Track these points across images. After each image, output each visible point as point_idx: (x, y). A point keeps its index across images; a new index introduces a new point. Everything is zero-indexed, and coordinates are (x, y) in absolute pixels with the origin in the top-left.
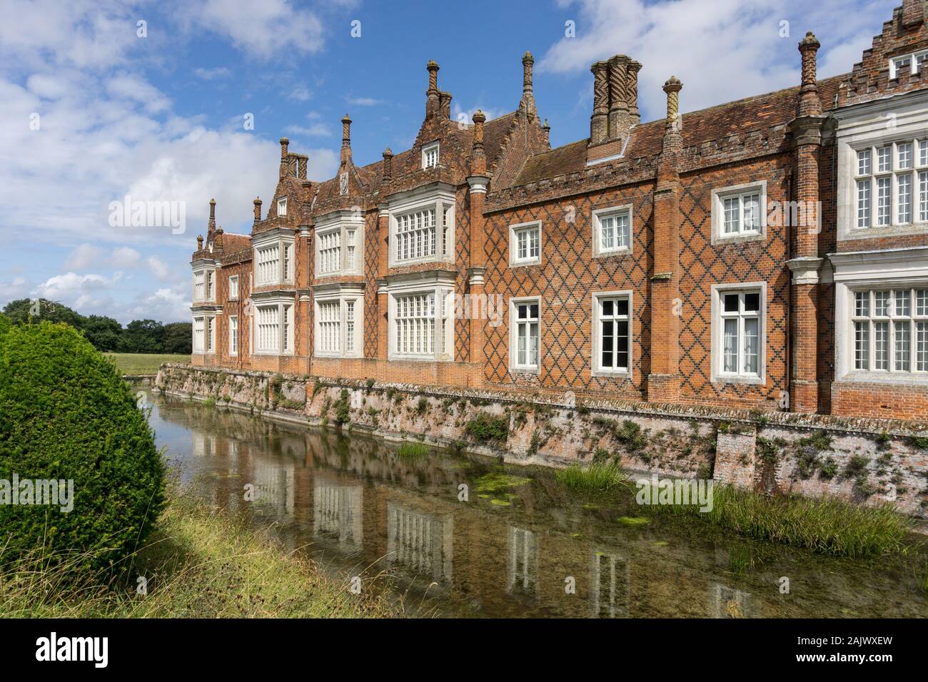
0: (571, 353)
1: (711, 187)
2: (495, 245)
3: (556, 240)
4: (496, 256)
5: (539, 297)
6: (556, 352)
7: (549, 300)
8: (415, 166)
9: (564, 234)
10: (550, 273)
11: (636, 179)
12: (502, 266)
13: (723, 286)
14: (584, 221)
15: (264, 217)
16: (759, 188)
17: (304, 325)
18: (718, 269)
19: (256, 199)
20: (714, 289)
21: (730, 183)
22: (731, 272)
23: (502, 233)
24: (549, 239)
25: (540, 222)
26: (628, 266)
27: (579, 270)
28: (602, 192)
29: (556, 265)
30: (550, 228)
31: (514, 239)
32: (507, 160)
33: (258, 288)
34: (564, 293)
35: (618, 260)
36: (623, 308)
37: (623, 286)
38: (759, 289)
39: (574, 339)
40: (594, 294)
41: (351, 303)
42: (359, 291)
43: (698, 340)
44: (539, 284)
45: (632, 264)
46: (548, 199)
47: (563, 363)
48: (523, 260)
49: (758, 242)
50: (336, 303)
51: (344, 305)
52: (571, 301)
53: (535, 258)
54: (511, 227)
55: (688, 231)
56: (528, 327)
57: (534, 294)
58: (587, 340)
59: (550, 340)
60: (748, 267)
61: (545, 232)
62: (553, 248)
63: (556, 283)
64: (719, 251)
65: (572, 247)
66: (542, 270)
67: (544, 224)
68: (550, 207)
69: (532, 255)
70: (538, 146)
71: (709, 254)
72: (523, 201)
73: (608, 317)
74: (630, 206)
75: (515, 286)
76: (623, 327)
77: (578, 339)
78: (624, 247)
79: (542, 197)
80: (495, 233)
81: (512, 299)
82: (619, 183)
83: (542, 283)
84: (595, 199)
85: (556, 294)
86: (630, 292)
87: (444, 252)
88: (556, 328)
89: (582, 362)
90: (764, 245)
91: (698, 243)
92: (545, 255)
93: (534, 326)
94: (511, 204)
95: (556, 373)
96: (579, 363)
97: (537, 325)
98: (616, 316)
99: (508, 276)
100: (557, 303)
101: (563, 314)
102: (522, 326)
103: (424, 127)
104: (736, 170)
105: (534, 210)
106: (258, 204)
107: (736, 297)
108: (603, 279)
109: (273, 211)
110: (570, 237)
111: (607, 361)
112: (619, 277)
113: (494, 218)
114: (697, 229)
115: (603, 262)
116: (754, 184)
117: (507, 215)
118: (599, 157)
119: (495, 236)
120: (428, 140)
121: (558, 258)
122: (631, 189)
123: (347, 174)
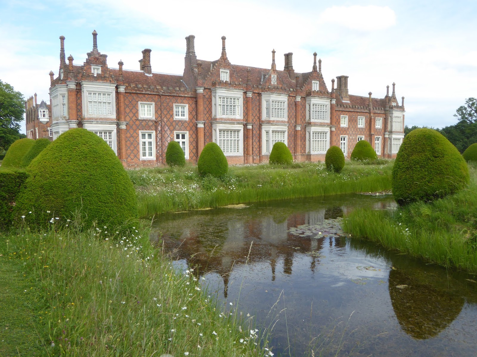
1: (376, 117)
4: (337, 123)
6: (351, 150)
7: (349, 137)
8: (309, 86)
10: (350, 130)
11: (365, 111)
12: (339, 126)
13: (376, 136)
14: (356, 118)
16: (381, 119)
17: (250, 140)
18: (376, 133)
21: (378, 117)
23: (339, 117)
24: (349, 121)
25: (348, 116)
26: (364, 130)
27: (355, 130)
29: (351, 128)
30: (350, 118)
31: (341, 119)
35: (362, 129)
37: (363, 135)
38: (380, 138)
40: (358, 136)
46: (349, 111)
49: (381, 129)
50: (283, 132)
52: (354, 137)
54: (341, 115)
57: (346, 135)
63: (351, 133)
64: (376, 130)
65: (354, 124)
66: (348, 129)
72: (343, 109)
75: (342, 132)
78: (362, 126)
81: (341, 136)
82: (363, 111)
83: (348, 132)
84: (359, 113)
85: (351, 135)
86: (364, 136)
92: (349, 125)
93: (344, 143)
94: (341, 109)
99: (340, 129)
100: (351, 138)
104: (379, 115)
105: (347, 112)
108: (359, 133)
110: (354, 121)
112: (362, 133)
113: (337, 112)
115: (359, 129)
117: (340, 112)
118: (345, 100)
119: (337, 117)
120: (314, 79)
121: (351, 126)
122: (365, 113)
123: (276, 76)
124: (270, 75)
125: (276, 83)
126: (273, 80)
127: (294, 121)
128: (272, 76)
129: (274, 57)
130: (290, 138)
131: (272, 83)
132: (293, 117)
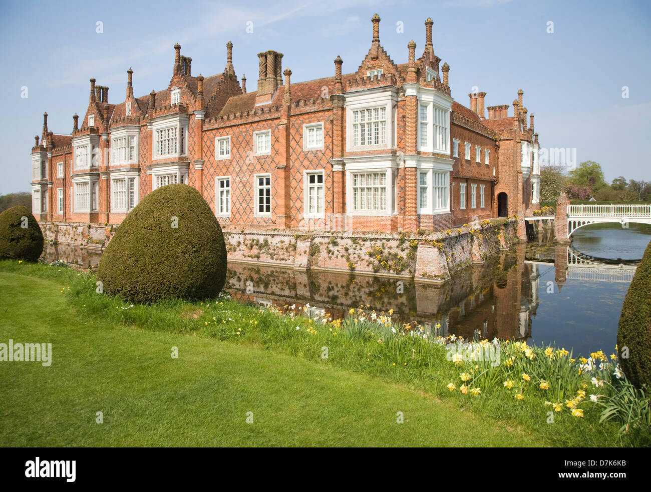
0: (245, 206)
1: (303, 123)
2: (209, 148)
3: (237, 146)
4: (209, 154)
5: (230, 177)
6: (238, 206)
7: (234, 178)
8: (168, 102)
9: (241, 143)
10: (234, 164)
11: (272, 117)
12: (212, 159)
13: (308, 171)
14: (250, 137)
15: (79, 127)
16: (321, 125)
17: (104, 193)
18: (306, 163)
19: (75, 115)
20: (305, 172)
21: (310, 122)
22: (311, 165)
23: (212, 142)
24: (234, 146)
25: (229, 137)
26: (269, 160)
27: (248, 162)
28: (258, 122)
29: (238, 159)
30: (235, 140)
31: (217, 145)
32: (217, 100)
33: (76, 171)
34: (241, 175)
35: (265, 158)
36: (268, 182)
37: (267, 171)
38: (322, 173)
39: (246, 198)
40: (255, 175)
41: (132, 180)
42: (137, 173)
43: (298, 198)
44: (229, 170)
45: (271, 160)
46: (233, 124)
47: (241, 211)
48: (222, 156)
49: (321, 151)
50: (123, 180)
51: (128, 181)
52: (244, 179)
53: (228, 155)
54: (216, 138)
55: (294, 144)
56: (225, 193)
57: (227, 175)
58: (252, 199)
59: (235, 199)
60: (317, 162)
61: (232, 142)
62: (236, 151)
63: (237, 169)
64: (306, 155)
65: (244, 150)
66: (231, 162)
67: (232, 138)
68: (234, 128)
69: (227, 154)
70: (235, 92)
71: (302, 156)
73: (261, 187)
74: (270, 130)
75: (218, 170)
76: (268, 191)
77: (247, 198)
79: (231, 124)
80: (208, 141)
81: (217, 177)
82: (265, 119)
83: (231, 169)
85: (237, 175)
86: (270, 174)
87: (182, 151)
88: (237, 193)
89: (249, 211)
90: (323, 152)
91: (298, 150)
92: (232, 154)
93: (228, 192)
94: (216, 126)
95: (238, 216)
96: (248, 211)
97: (229, 191)
98: (265, 186)
99: (215, 165)
100: (238, 180)
101: (241, 185)
102: (222, 192)
103: (173, 80)
104: (313, 116)
105: (227, 130)
106: (76, 118)
107: (314, 176)
108: (258, 167)
109: (86, 122)
110: (244, 145)
111: (261, 210)
112: (265, 166)
113: (208, 133)
114: (297, 143)
115: (258, 158)
116: (319, 123)
117: (214, 132)
118: (261, 102)
119: (209, 143)
121: (238, 156)
122: (270, 122)
123: (130, 103)
125: (130, 113)
128: (127, 105)
129: (130, 79)
131: (126, 114)
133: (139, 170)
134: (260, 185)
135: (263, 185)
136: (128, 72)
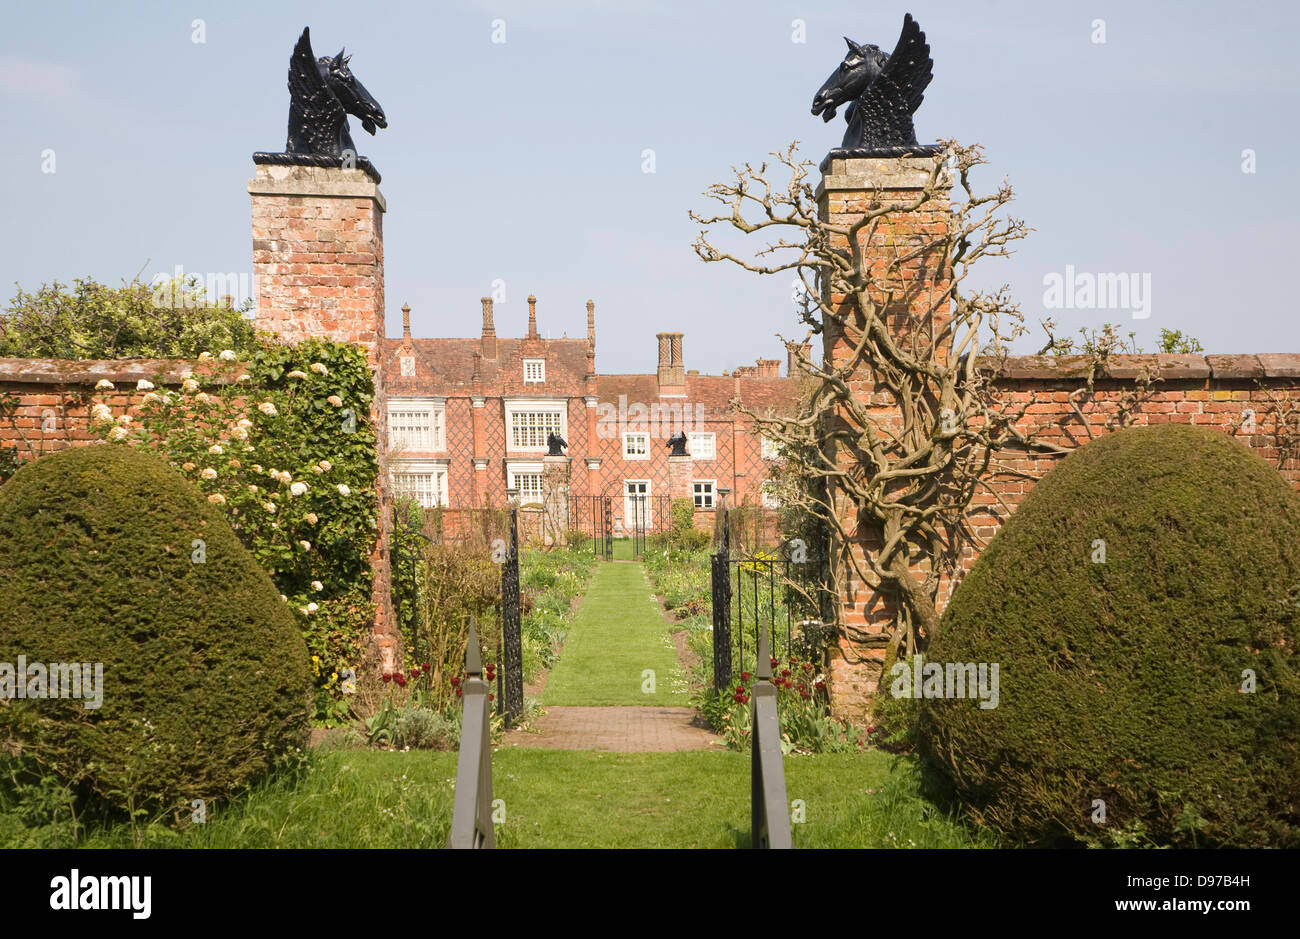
2: (610, 443)
3: (662, 446)
4: (610, 451)
5: (649, 481)
7: (658, 482)
10: (657, 465)
11: (717, 419)
12: (616, 458)
24: (656, 444)
26: (713, 466)
29: (661, 461)
31: (624, 440)
35: (707, 463)
36: (708, 488)
37: (709, 477)
40: (689, 481)
41: (439, 475)
42: (441, 466)
44: (649, 472)
45: (715, 465)
48: (631, 454)
50: (428, 476)
51: (434, 478)
53: (643, 455)
55: (749, 451)
56: (638, 498)
57: (645, 478)
61: (653, 439)
62: (659, 450)
63: (663, 472)
66: (651, 464)
69: (639, 452)
81: (625, 480)
83: (651, 472)
85: (663, 479)
86: (715, 481)
91: (754, 458)
92: (653, 454)
98: (703, 494)
99: (622, 466)
100: (664, 485)
112: (707, 472)
114: (754, 451)
120: (530, 355)
122: (715, 424)
123: (413, 359)
124: (398, 359)
125: (414, 374)
126: (403, 367)
127: (471, 450)
128: (403, 360)
129: (406, 319)
130: (458, 487)
131: (402, 374)
132: (466, 442)
133: (449, 462)
134: (696, 491)
135: (700, 491)
136: (403, 310)
